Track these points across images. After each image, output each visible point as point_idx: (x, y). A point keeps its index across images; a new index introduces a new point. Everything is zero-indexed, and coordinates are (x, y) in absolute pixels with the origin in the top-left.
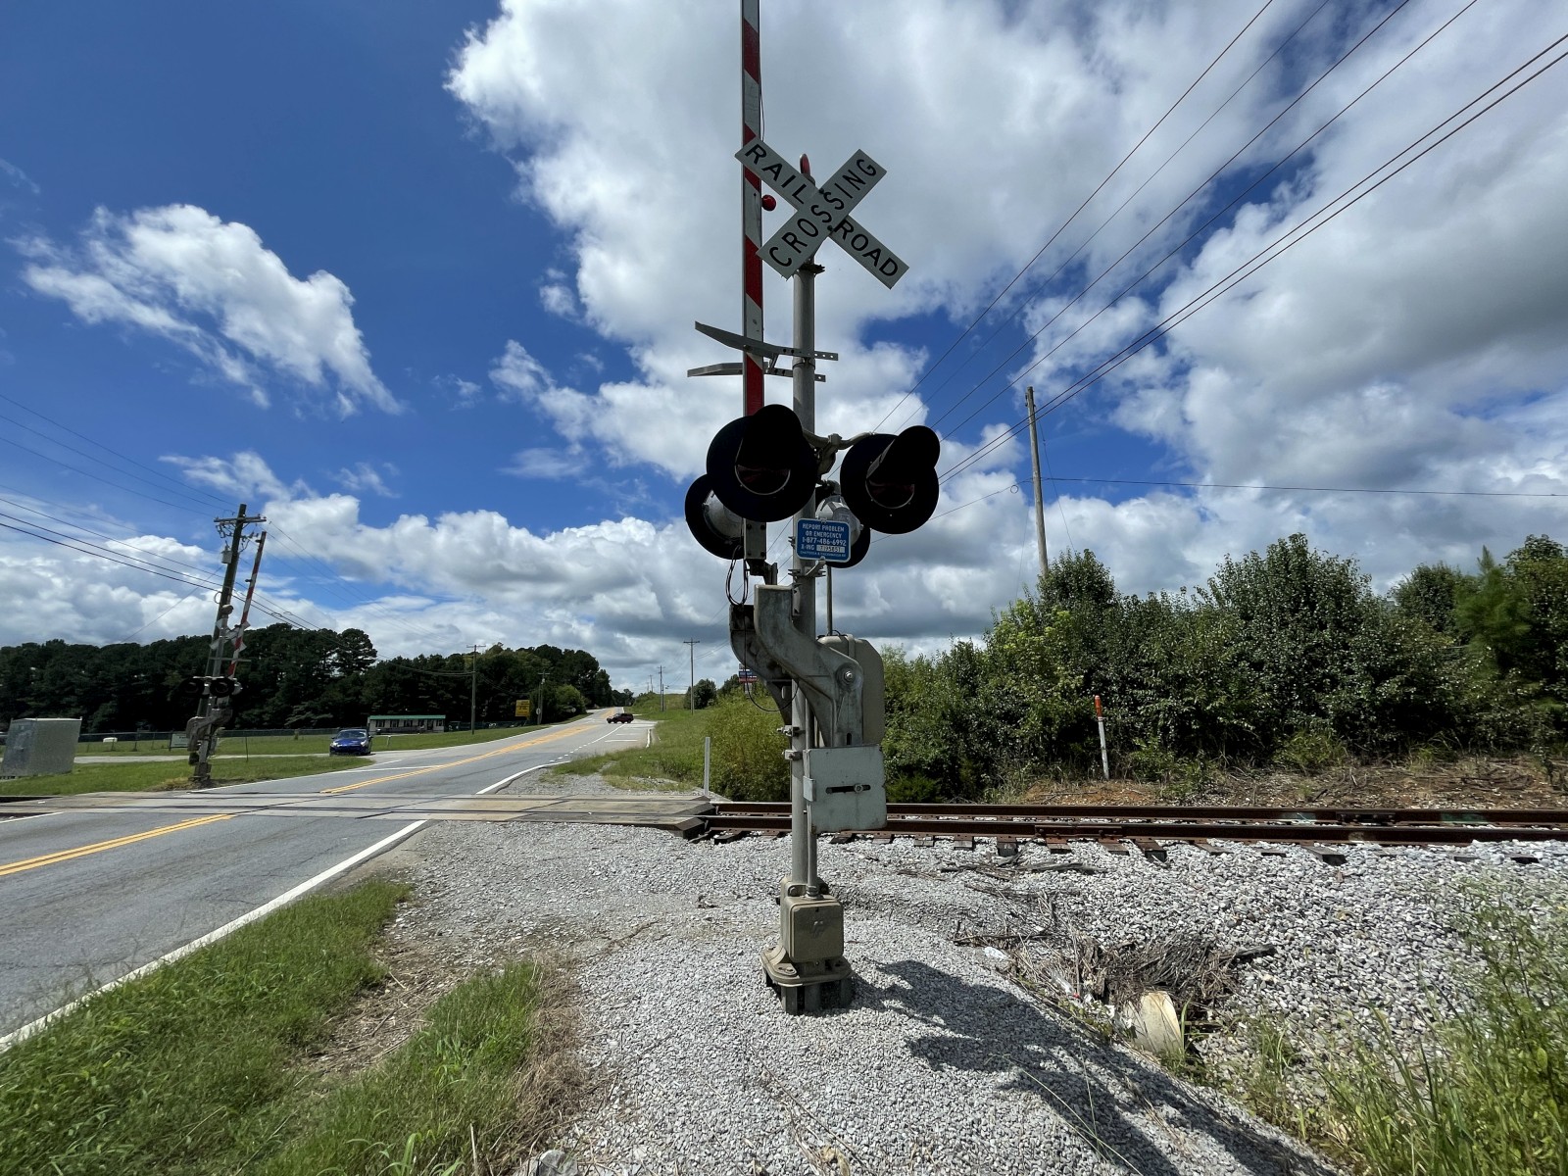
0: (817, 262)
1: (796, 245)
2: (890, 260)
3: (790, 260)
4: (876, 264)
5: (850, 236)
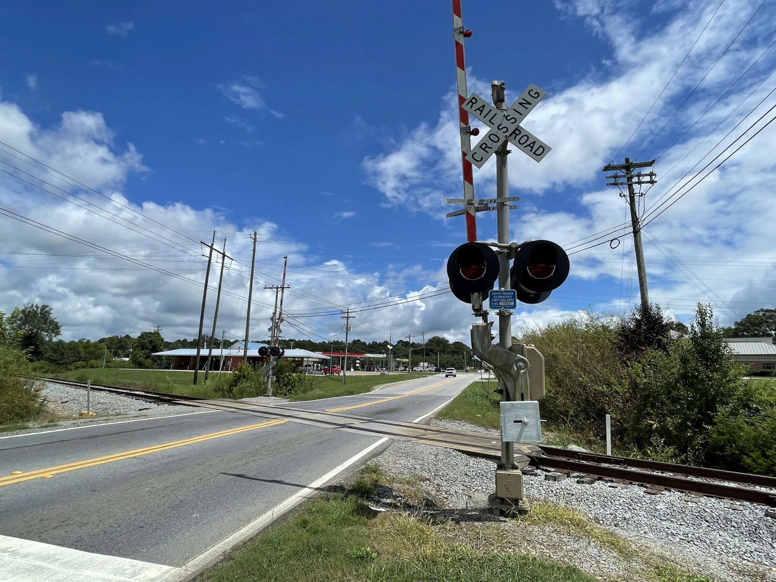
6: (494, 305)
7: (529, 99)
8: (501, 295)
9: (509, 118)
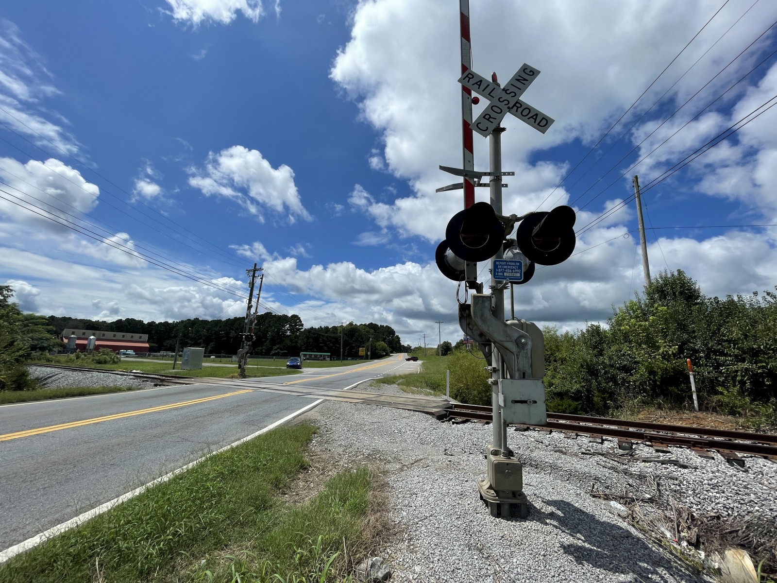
0: (502, 126)
1: (490, 119)
2: (543, 118)
3: (487, 128)
4: (535, 122)
5: (520, 110)
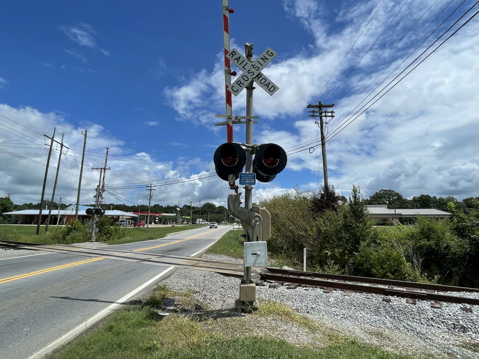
6: (242, 182)
7: (267, 56)
8: (247, 176)
9: (255, 67)
